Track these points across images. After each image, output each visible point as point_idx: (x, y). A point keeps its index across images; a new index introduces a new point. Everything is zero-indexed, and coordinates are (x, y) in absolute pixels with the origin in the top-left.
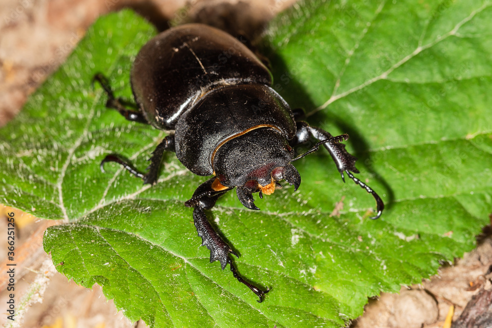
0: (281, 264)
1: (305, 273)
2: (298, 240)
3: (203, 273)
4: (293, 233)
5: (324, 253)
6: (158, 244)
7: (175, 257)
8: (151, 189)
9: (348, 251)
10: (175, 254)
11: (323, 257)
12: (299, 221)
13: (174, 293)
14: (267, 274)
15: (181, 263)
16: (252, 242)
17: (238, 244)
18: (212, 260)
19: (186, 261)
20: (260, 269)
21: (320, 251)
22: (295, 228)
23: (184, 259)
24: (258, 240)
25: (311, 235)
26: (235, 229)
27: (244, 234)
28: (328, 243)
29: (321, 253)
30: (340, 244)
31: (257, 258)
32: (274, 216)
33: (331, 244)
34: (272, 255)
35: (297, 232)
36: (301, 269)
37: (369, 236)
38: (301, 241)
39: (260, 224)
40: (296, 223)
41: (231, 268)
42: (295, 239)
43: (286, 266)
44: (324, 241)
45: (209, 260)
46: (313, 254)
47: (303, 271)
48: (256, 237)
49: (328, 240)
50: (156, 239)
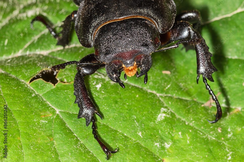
0: (140, 134)
1: (158, 146)
2: (163, 118)
3: (68, 125)
4: (162, 111)
5: (183, 134)
6: (41, 94)
7: (50, 107)
8: (62, 51)
9: (204, 137)
10: (50, 105)
11: (181, 137)
12: (172, 103)
13: (35, 136)
14: (123, 139)
15: (53, 113)
16: (121, 110)
17: (108, 109)
18: (79, 116)
19: (57, 112)
20: (120, 133)
21: (180, 131)
22: (166, 107)
23: (57, 110)
24: (127, 110)
25: (177, 116)
26: (111, 96)
27: (116, 102)
28: (190, 126)
29: (180, 133)
30: (200, 130)
31: (120, 124)
32: (151, 94)
33: (192, 128)
34: (134, 124)
35: (166, 111)
36: (157, 142)
37: (229, 130)
38: (166, 119)
39: (135, 97)
40: (169, 104)
41: (92, 126)
42: (161, 116)
43: (143, 137)
44: (187, 124)
45: (77, 116)
46: (172, 132)
47: (157, 144)
48: (126, 107)
49: (191, 124)
50: (40, 89)
